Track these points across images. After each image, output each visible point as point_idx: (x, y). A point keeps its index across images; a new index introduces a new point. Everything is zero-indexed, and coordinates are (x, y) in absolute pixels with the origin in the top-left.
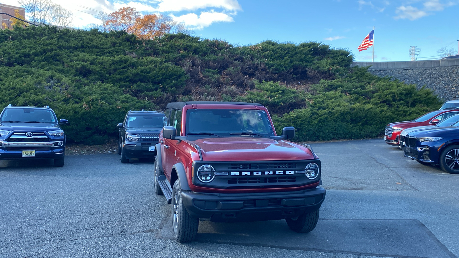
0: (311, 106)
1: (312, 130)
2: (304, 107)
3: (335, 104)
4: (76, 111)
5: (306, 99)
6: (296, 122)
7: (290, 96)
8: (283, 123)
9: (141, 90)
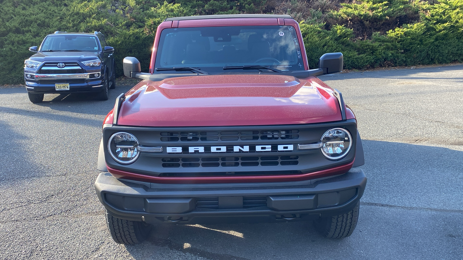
0: (426, 19)
1: (425, 51)
2: (416, 21)
4: (137, 36)
5: (420, 11)
6: (403, 41)
7: (398, 7)
8: (385, 43)
9: (215, 10)
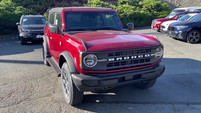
3: (127, 11)
